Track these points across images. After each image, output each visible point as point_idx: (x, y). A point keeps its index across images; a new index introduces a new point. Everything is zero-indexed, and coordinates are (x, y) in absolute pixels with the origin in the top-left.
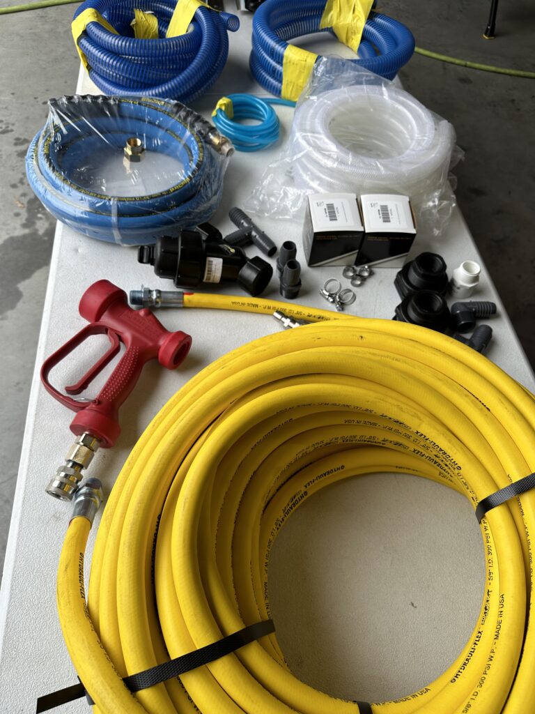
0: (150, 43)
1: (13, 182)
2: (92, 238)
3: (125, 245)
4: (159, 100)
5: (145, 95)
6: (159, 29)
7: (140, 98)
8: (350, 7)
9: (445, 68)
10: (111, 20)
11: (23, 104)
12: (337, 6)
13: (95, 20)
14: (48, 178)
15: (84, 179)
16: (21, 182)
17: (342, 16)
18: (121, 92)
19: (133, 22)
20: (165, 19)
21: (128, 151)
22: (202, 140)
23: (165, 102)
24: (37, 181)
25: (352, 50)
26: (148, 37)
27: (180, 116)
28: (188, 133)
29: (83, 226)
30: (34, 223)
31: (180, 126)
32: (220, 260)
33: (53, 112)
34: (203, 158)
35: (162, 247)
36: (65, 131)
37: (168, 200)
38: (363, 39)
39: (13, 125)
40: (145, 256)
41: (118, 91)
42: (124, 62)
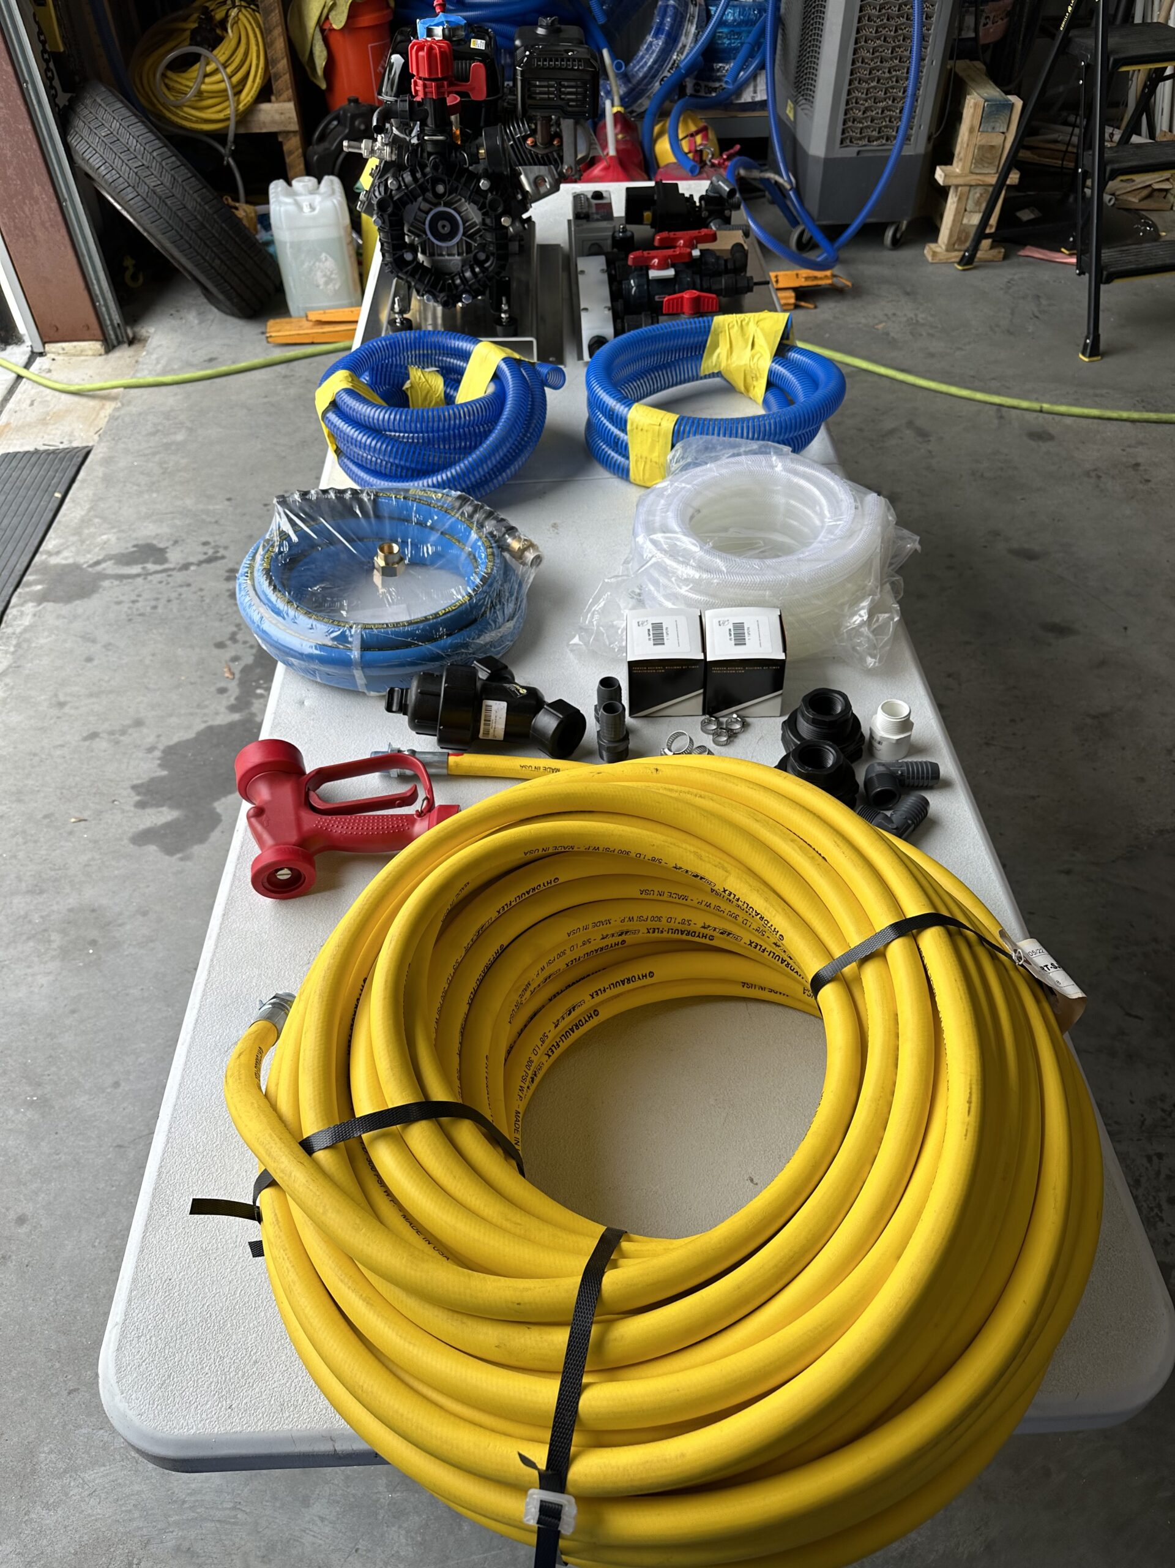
0: (430, 413)
1: (219, 639)
2: (325, 686)
3: (372, 694)
4: (435, 492)
5: (416, 487)
6: (445, 392)
7: (407, 491)
8: (746, 341)
9: (1001, 417)
10: (373, 385)
11: (244, 514)
12: (726, 339)
13: (348, 386)
14: (266, 602)
15: (316, 602)
16: (233, 638)
17: (734, 354)
18: (382, 483)
19: (407, 385)
20: (453, 377)
21: (380, 561)
22: (494, 545)
23: (443, 494)
24: (250, 606)
25: (755, 401)
26: (429, 404)
27: (463, 513)
28: (474, 536)
29: (313, 666)
30: (248, 704)
31: (462, 527)
32: (504, 704)
33: (279, 514)
34: (492, 570)
35: (418, 687)
36: (295, 539)
37: (435, 627)
38: (770, 385)
39: (226, 548)
40: (395, 703)
41: (379, 482)
42: (387, 441)
